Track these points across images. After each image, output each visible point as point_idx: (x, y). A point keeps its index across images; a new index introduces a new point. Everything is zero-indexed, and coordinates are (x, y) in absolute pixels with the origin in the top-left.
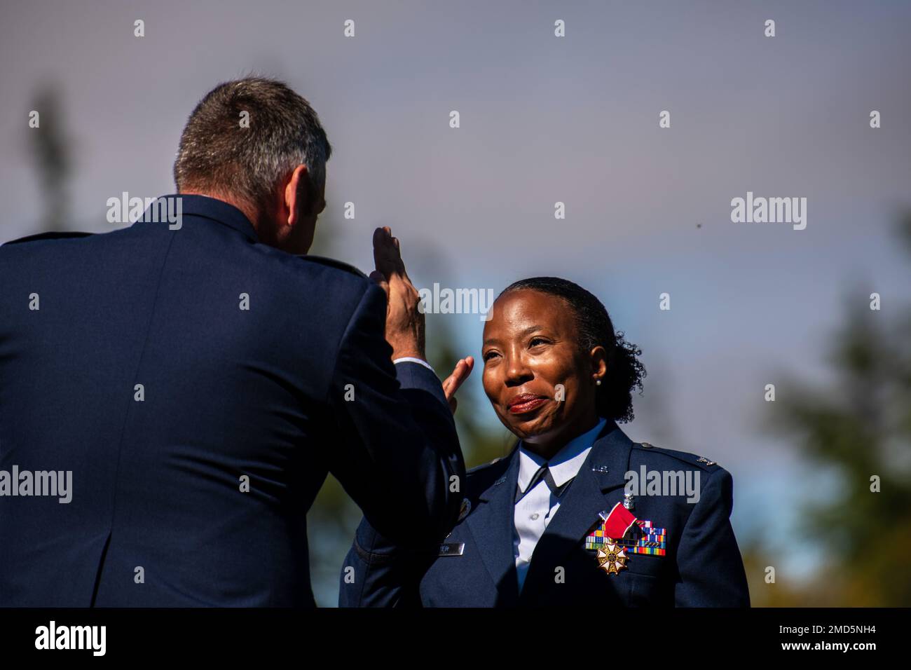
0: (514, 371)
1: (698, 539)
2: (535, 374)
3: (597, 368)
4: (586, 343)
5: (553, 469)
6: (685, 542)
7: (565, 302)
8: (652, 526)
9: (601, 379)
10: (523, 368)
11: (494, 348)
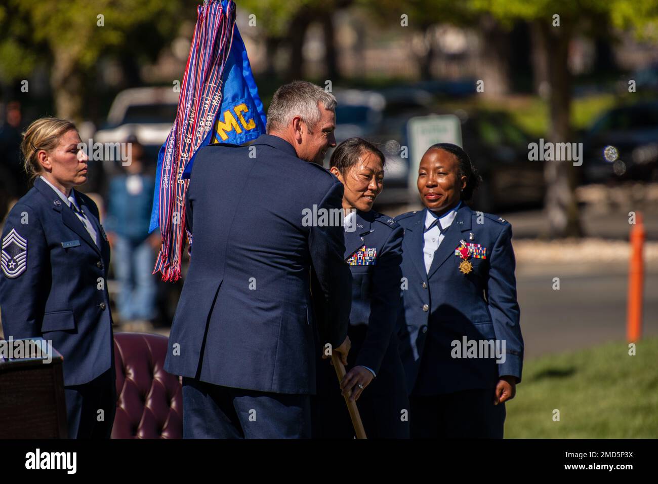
0: (430, 183)
1: (499, 252)
2: (439, 185)
3: (463, 185)
4: (460, 174)
5: (441, 220)
6: (493, 253)
7: (455, 156)
8: (481, 246)
9: (463, 189)
10: (434, 181)
11: (424, 171)
